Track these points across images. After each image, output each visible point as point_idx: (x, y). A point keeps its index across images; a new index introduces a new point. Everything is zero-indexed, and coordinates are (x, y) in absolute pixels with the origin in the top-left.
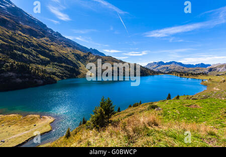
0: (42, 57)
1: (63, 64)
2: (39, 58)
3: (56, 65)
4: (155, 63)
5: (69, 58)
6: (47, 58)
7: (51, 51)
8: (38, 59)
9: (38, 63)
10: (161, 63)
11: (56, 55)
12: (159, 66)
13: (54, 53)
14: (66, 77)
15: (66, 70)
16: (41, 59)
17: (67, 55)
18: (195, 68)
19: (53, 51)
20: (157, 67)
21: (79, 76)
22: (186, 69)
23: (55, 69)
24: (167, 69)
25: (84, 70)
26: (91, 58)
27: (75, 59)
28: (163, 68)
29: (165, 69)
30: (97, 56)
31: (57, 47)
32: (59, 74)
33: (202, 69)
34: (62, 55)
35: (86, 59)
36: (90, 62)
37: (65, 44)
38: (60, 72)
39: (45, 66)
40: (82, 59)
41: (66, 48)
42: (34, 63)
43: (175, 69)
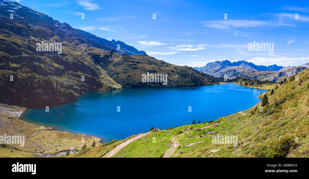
0: (56, 65)
1: (80, 73)
2: (53, 67)
3: (71, 74)
4: (218, 62)
5: (86, 63)
6: (61, 67)
7: (64, 55)
8: (53, 69)
9: (53, 74)
10: (227, 63)
11: (71, 60)
12: (223, 67)
13: (68, 57)
16: (56, 68)
17: (83, 58)
18: (267, 72)
19: (67, 55)
20: (221, 69)
21: (101, 91)
22: (257, 73)
23: (71, 80)
24: (234, 73)
25: (107, 80)
26: (116, 60)
27: (92, 63)
28: (228, 72)
29: (231, 73)
30: (124, 56)
31: (69, 47)
32: (77, 87)
33: (273, 74)
34: (76, 59)
35: (108, 62)
36: (114, 65)
37: (76, 40)
38: (77, 85)
39: (61, 77)
40: (102, 61)
41: (79, 46)
42: (50, 74)
43: (244, 73)
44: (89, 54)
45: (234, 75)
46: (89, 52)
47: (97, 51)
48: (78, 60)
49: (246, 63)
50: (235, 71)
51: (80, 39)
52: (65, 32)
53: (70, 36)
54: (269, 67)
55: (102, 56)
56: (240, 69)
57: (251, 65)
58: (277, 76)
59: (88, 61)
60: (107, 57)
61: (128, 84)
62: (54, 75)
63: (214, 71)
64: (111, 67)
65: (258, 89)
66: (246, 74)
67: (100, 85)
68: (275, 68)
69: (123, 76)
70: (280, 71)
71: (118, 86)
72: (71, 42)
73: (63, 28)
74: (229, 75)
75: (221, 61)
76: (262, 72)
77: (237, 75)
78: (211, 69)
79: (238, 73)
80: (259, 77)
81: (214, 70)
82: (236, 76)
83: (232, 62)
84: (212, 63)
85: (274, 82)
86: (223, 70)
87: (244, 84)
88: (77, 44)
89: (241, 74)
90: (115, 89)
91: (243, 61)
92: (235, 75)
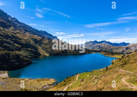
0: (17, 45)
1: (29, 49)
2: (15, 46)
3: (25, 50)
4: (91, 42)
6: (19, 46)
7: (20, 39)
8: (15, 47)
10: (96, 42)
11: (24, 42)
12: (94, 44)
13: (22, 41)
14: (33, 58)
15: (32, 53)
16: (16, 47)
17: (29, 41)
18: (118, 47)
19: (21, 39)
20: (92, 45)
21: (41, 57)
22: (112, 47)
23: (26, 53)
25: (42, 52)
26: (45, 42)
27: (34, 43)
28: (96, 46)
30: (49, 40)
31: (21, 34)
32: (29, 56)
33: (122, 48)
34: (26, 41)
35: (42, 43)
36: (45, 45)
37: (23, 29)
38: (29, 55)
39: (20, 51)
40: (39, 43)
41: (26, 34)
42: (14, 50)
44: (32, 39)
45: (99, 48)
46: (32, 37)
47: (36, 37)
48: (27, 42)
49: (106, 42)
50: (100, 46)
51: (25, 30)
52: (16, 24)
53: (20, 27)
54: (120, 43)
55: (38, 40)
56: (102, 45)
57: (109, 43)
58: (124, 49)
59: (32, 43)
60: (41, 40)
61: (52, 54)
62: (16, 50)
63: (89, 46)
64: (43, 45)
65: (111, 57)
66: (105, 48)
67: (40, 55)
68: (124, 44)
69: (49, 50)
70: (127, 46)
71: (47, 55)
72: (21, 31)
73: (14, 21)
74: (97, 48)
75: (92, 41)
76: (115, 47)
79: (102, 47)
80: (113, 49)
83: (98, 41)
84: (88, 42)
85: (122, 53)
87: (104, 54)
88: (24, 33)
90: (46, 56)
91: (104, 41)
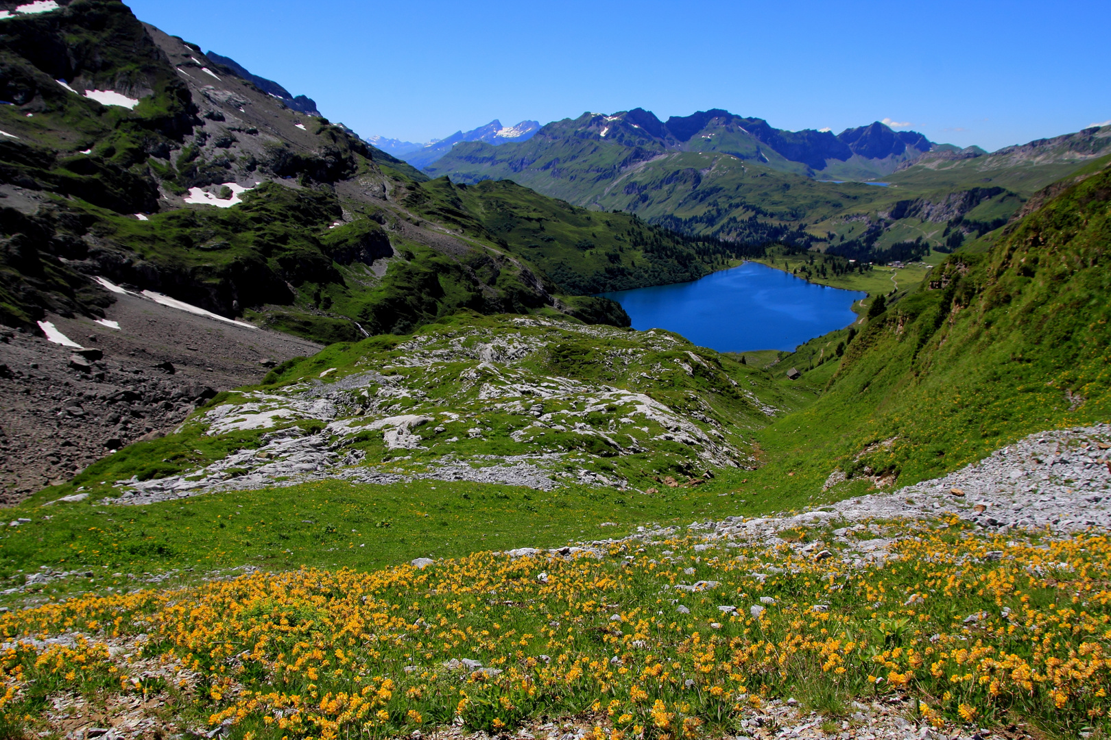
20: (625, 163)
24: (694, 188)
28: (668, 181)
29: (680, 187)
33: (870, 198)
43: (740, 190)
45: (698, 197)
49: (730, 121)
50: (699, 178)
54: (848, 135)
58: (885, 215)
63: (593, 175)
74: (676, 198)
77: (710, 199)
78: (574, 162)
79: (717, 189)
80: (809, 213)
81: (591, 166)
82: (710, 204)
86: (639, 171)
89: (731, 198)
91: (714, 113)
92: (701, 200)
